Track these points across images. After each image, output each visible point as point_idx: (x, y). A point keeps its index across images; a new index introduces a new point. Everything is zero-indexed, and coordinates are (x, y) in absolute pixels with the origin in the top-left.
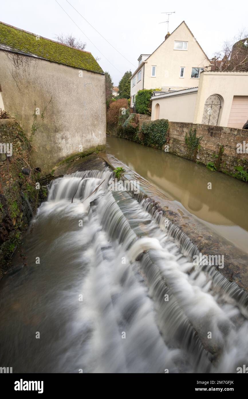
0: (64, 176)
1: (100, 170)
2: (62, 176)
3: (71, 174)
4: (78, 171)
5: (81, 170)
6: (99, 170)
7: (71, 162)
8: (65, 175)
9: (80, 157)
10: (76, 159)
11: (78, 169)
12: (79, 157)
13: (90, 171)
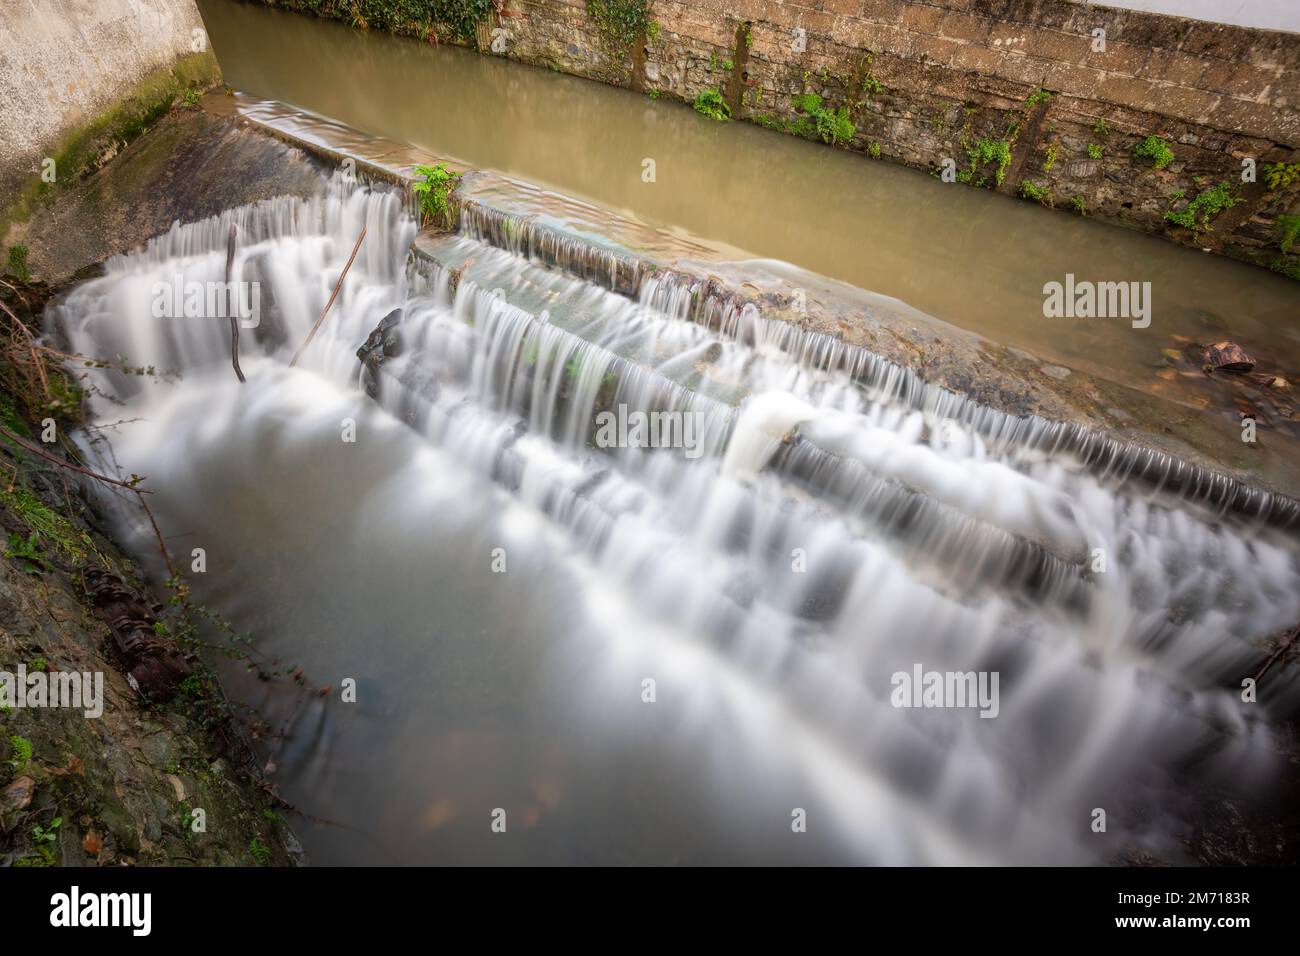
0: (108, 265)
1: (306, 195)
2: (95, 271)
3: (145, 246)
4: (177, 223)
5: (191, 213)
6: (294, 194)
7: (85, 177)
8: (113, 259)
9: (116, 137)
10: (104, 154)
11: (168, 210)
12: (111, 143)
13: (249, 207)
